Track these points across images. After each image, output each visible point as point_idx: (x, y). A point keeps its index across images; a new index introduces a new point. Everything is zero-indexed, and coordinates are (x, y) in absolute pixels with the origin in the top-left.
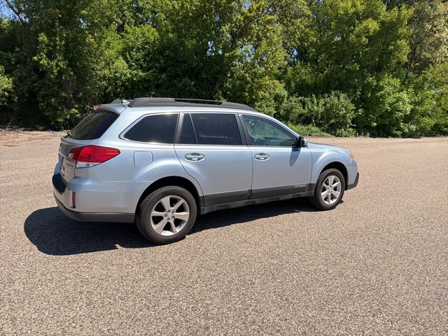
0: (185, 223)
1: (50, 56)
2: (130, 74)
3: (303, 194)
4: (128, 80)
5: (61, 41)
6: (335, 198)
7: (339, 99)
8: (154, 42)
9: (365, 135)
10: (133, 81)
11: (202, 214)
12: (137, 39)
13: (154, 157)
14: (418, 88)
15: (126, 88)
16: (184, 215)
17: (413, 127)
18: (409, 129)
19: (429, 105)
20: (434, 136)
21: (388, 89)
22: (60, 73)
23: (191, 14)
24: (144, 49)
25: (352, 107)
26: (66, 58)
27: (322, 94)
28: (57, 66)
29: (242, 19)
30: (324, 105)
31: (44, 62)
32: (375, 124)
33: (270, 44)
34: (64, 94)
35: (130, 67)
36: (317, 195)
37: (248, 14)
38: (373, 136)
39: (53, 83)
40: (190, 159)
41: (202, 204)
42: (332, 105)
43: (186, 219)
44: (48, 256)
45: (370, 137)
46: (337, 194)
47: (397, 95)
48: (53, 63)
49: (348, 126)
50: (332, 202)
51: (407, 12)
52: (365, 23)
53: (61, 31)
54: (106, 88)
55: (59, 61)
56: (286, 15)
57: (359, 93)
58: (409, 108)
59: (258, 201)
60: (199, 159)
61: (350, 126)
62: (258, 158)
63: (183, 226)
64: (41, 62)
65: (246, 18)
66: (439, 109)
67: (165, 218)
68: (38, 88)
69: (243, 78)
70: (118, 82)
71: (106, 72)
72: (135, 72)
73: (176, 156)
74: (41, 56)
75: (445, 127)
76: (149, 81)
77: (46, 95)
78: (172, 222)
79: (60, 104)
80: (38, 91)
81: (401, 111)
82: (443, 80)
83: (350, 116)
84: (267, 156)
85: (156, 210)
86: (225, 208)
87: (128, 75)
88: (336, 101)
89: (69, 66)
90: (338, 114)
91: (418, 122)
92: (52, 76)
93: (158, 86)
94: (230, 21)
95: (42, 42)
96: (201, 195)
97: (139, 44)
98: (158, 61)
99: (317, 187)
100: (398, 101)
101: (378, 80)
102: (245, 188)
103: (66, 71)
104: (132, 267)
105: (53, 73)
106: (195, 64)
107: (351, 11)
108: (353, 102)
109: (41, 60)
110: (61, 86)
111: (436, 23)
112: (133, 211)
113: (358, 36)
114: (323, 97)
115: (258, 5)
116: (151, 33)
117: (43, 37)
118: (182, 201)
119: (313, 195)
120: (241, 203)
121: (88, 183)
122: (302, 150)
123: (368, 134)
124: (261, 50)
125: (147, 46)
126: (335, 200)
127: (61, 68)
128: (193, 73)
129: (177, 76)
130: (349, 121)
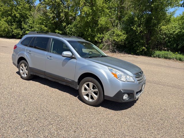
5: (143, 20)
28: (140, 29)
34: (141, 41)
43: (27, 73)
46: (95, 97)
50: (91, 101)
60: (30, 53)
62: (48, 58)
84: (52, 58)
95: (136, 21)
96: (29, 66)
105: (138, 32)
109: (134, 28)
119: (77, 89)
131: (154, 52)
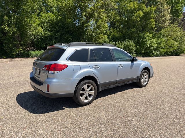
0: (93, 96)
1: (9, 26)
2: (44, 33)
3: (135, 81)
4: (43, 36)
5: (14, 19)
6: (146, 82)
7: (129, 42)
8: (53, 20)
9: (140, 56)
10: (45, 36)
11: (99, 91)
12: (46, 18)
13: (81, 68)
14: (159, 38)
15: (42, 39)
16: (92, 92)
17: (158, 53)
18: (156, 53)
19: (163, 44)
20: (165, 56)
21: (148, 38)
22: (14, 33)
23: (69, 8)
24: (49, 22)
25: (134, 45)
26: (16, 27)
27: (123, 41)
28: (12, 30)
29: (91, 11)
30: (124, 45)
31: (6, 28)
32: (144, 52)
33: (102, 21)
34: (15, 42)
35: (44, 30)
36: (140, 81)
37: (94, 9)
38: (143, 57)
39: (10, 38)
40: (94, 68)
41: (99, 87)
42: (127, 45)
43: (93, 94)
44: (35, 114)
45: (142, 57)
46: (147, 80)
47: (152, 40)
48: (11, 29)
49: (133, 53)
50: (145, 84)
51: (154, 8)
52: (138, 12)
53: (14, 15)
54: (33, 40)
55: (13, 28)
56: (107, 9)
57: (137, 40)
58: (156, 45)
59: (119, 85)
60: (98, 68)
61: (134, 53)
62: (119, 67)
63: (92, 97)
64: (5, 29)
65: (93, 10)
66: (167, 45)
67: (85, 94)
68: (3, 40)
69: (91, 35)
70: (39, 36)
71: (33, 32)
72: (46, 32)
73: (89, 67)
74: (5, 26)
75: (169, 52)
76: (52, 36)
77: (7, 43)
78: (88, 96)
79: (13, 47)
80: (4, 41)
81: (153, 47)
82: (167, 34)
83: (134, 49)
84: (122, 66)
85: (82, 91)
86: (107, 88)
87: (43, 34)
88: (128, 43)
89: (17, 30)
90: (129, 48)
91: (159, 51)
92: (10, 35)
93: (56, 38)
94: (86, 11)
95: (5, 20)
96: (99, 83)
97: (47, 20)
98: (55, 28)
99: (140, 78)
100: (152, 43)
101: (144, 35)
102: (114, 80)
103: (16, 32)
104: (77, 117)
105: (10, 33)
106: (72, 29)
107: (133, 8)
108: (135, 43)
109: (5, 27)
110: (14, 39)
111: (164, 13)
112: (73, 92)
113: (136, 17)
114: (123, 42)
115: (97, 5)
116: (52, 16)
117: (6, 18)
118: (92, 86)
119: (138, 81)
120: (113, 86)
121: (54, 80)
122: (135, 63)
123: (141, 56)
124: (99, 23)
125: (51, 22)
126: (146, 83)
127: (14, 31)
128: (71, 33)
129: (64, 34)
130: (134, 51)
131: (31, 53)
